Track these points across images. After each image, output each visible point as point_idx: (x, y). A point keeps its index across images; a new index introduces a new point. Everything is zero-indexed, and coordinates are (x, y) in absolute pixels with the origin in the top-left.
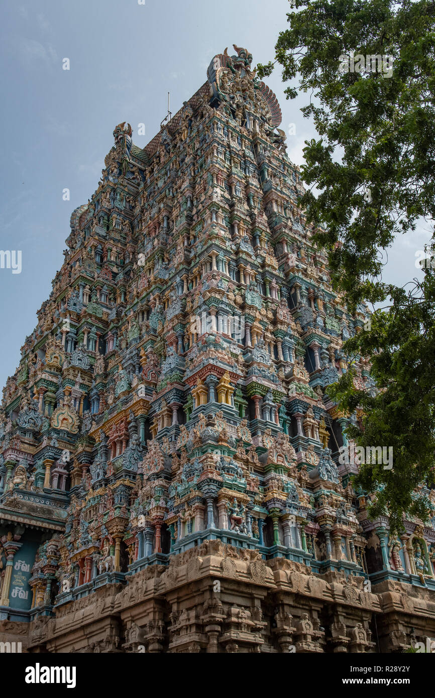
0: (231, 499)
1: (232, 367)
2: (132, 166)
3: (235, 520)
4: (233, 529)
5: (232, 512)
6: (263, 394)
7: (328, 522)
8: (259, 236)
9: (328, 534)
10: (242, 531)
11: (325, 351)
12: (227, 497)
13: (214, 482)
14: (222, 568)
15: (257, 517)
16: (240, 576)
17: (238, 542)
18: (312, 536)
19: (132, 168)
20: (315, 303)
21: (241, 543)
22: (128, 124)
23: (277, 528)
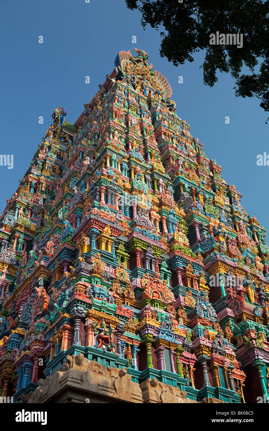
0: (99, 319)
1: (114, 223)
2: (64, 133)
3: (103, 339)
4: (100, 347)
5: (101, 331)
6: (144, 248)
7: (204, 352)
8: (150, 153)
9: (205, 363)
10: (109, 350)
11: (204, 227)
12: (94, 318)
13: (81, 304)
14: (82, 380)
15: (130, 343)
16: (102, 390)
17: (104, 360)
18: (189, 366)
19: (64, 135)
20: (196, 197)
21: (108, 361)
22: (62, 108)
23: (150, 353)
